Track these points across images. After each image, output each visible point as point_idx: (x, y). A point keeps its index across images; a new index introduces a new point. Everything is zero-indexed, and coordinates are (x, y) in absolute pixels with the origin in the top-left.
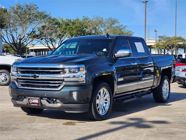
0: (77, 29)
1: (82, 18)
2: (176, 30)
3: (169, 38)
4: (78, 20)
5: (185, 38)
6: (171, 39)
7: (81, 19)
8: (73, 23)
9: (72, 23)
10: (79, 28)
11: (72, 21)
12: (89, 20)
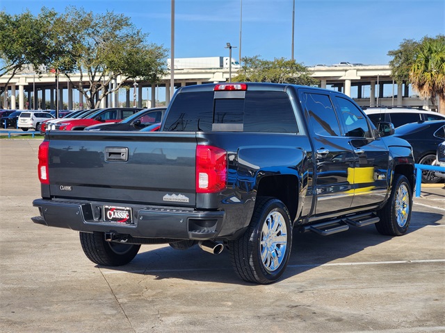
0: (24, 40)
1: (40, 12)
2: (293, 44)
3: (266, 63)
4: (26, 17)
5: (303, 65)
6: (271, 65)
7: (36, 15)
8: (16, 25)
9: (13, 24)
10: (27, 38)
11: (13, 20)
12: (57, 17)
